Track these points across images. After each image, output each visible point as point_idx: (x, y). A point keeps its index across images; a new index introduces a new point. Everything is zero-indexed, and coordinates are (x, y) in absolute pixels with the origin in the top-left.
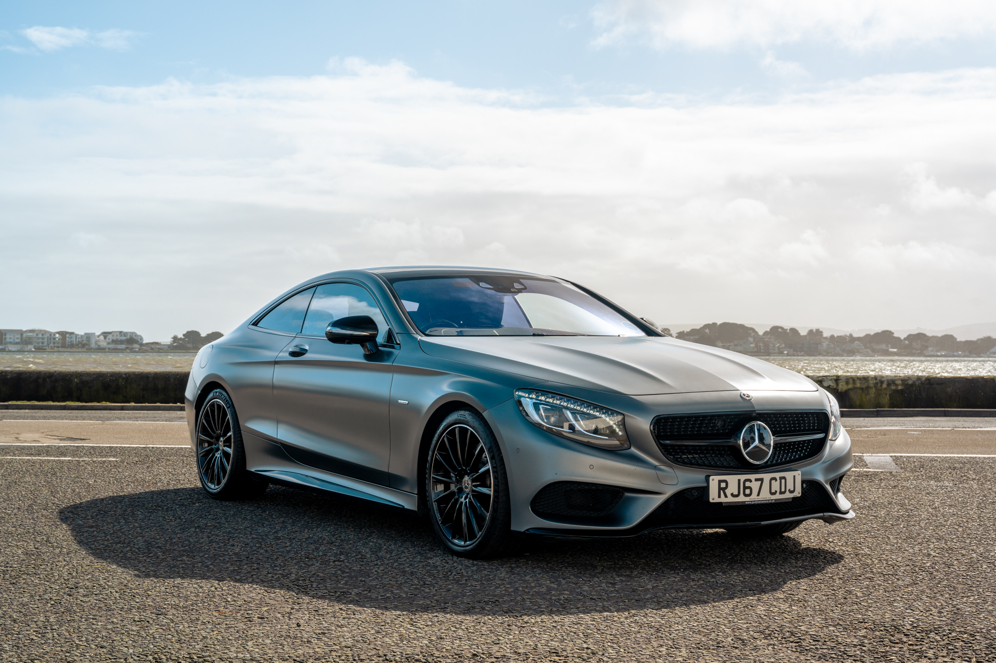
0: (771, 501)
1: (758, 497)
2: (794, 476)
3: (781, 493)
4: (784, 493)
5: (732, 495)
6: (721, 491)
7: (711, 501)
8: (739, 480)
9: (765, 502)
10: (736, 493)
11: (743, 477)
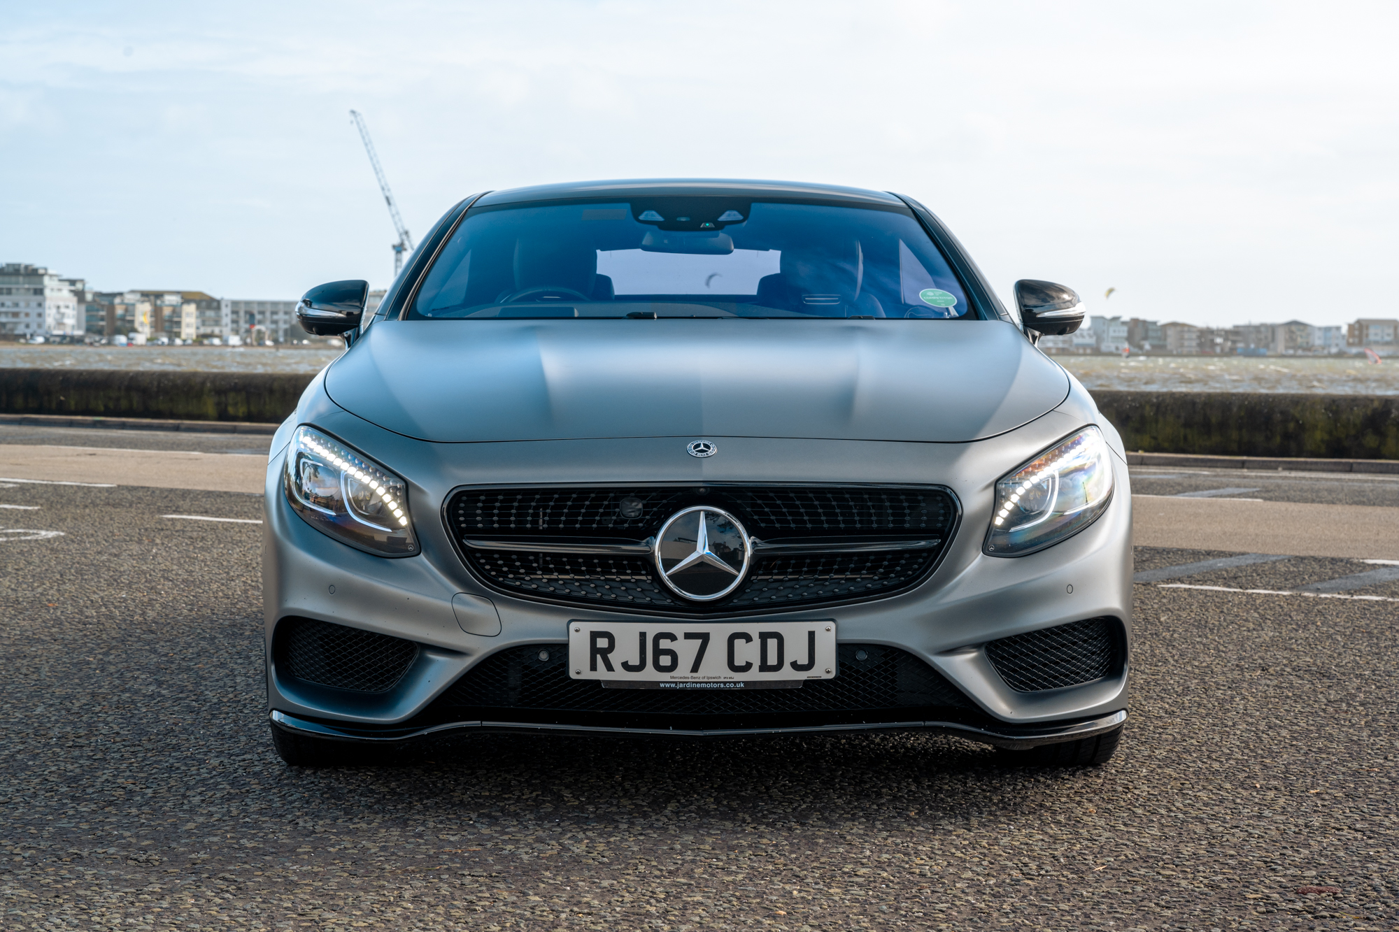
0: (732, 686)
1: (694, 675)
2: (812, 635)
3: (764, 667)
4: (777, 668)
5: (626, 666)
6: (598, 656)
7: (573, 675)
8: (643, 636)
9: (715, 686)
10: (635, 661)
11: (652, 629)
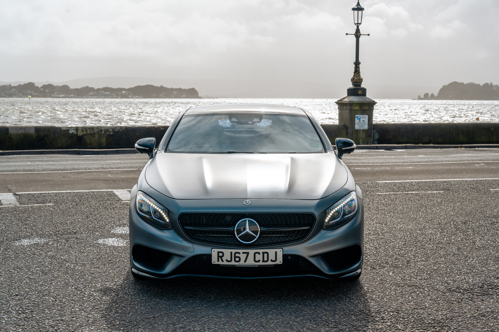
0: (255, 266)
1: (245, 263)
2: (276, 252)
3: (263, 261)
4: (267, 261)
5: (227, 261)
6: (220, 258)
7: (213, 263)
8: (231, 253)
9: (251, 266)
10: (229, 259)
11: (234, 251)
